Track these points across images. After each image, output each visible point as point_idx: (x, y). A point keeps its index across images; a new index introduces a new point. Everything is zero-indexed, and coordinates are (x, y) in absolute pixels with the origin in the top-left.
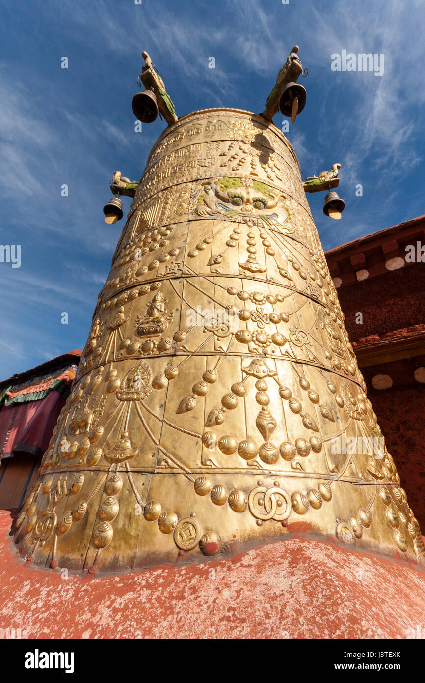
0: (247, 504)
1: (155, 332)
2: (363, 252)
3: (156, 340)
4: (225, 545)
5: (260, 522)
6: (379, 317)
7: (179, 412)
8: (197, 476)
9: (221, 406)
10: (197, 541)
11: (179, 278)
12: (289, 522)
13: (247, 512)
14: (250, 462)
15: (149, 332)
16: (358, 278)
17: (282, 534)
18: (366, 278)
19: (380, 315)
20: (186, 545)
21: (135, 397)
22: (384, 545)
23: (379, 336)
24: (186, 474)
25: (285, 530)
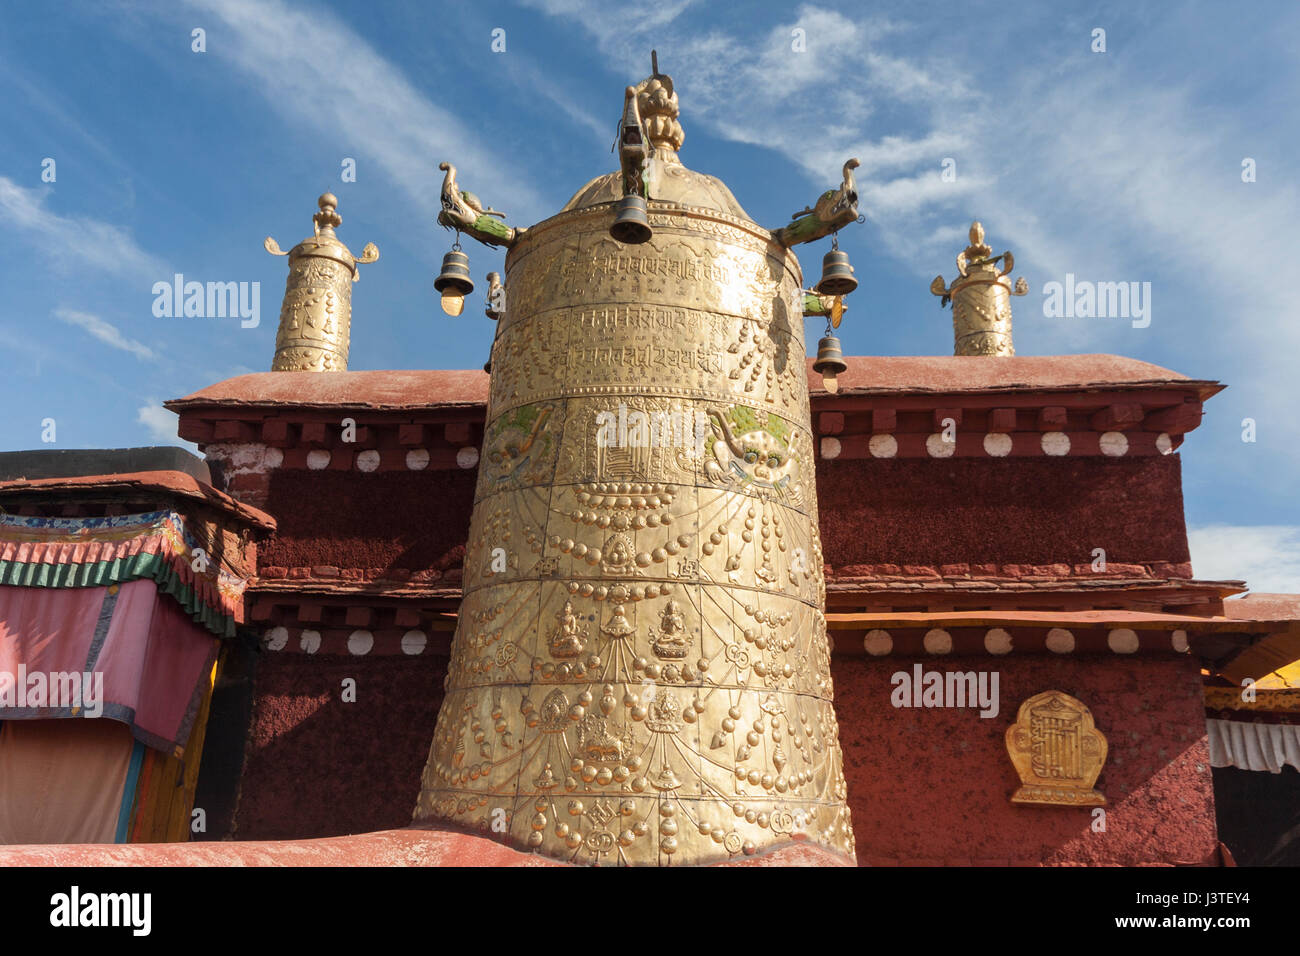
0: (769, 822)
1: (678, 656)
2: (843, 412)
3: (679, 665)
4: (759, 849)
5: (777, 834)
6: (840, 535)
7: (713, 747)
8: (734, 802)
9: (746, 743)
10: (741, 847)
11: (694, 584)
12: (793, 834)
13: (769, 828)
14: (769, 791)
15: (670, 655)
16: (823, 452)
17: (789, 842)
18: (835, 456)
19: (843, 533)
20: (734, 849)
21: (670, 729)
22: (840, 849)
23: (833, 567)
24: (726, 801)
25: (791, 839)
